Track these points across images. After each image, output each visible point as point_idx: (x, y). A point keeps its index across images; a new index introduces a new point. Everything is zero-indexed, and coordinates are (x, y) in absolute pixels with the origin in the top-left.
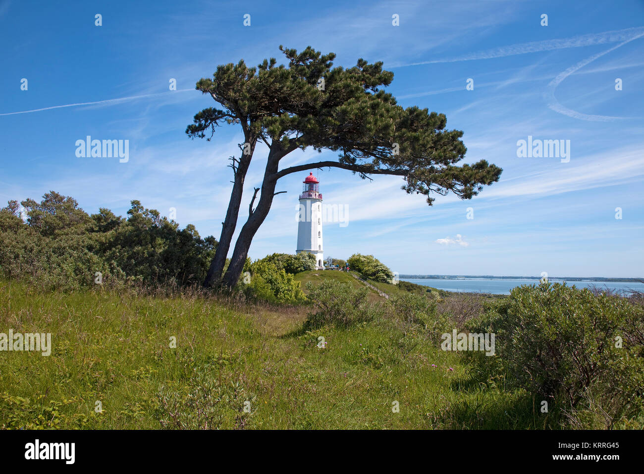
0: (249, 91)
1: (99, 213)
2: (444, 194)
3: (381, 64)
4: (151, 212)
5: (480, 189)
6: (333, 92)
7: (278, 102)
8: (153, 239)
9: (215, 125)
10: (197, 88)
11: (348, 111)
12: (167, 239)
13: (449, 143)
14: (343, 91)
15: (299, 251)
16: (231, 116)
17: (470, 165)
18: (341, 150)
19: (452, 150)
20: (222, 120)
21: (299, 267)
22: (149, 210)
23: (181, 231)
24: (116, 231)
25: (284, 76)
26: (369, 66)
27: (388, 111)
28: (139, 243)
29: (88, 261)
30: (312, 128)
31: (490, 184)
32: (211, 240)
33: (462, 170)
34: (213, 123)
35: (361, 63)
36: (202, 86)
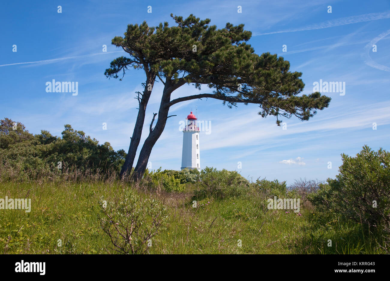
0: (150, 43)
1: (41, 133)
2: (289, 117)
3: (243, 25)
4: (79, 132)
5: (315, 112)
6: (210, 43)
7: (170, 52)
8: (81, 150)
9: (125, 69)
10: (113, 43)
11: (220, 55)
12: (91, 149)
13: (292, 81)
14: (217, 42)
15: (183, 168)
16: (137, 62)
17: (307, 95)
18: (215, 87)
19: (294, 85)
20: (131, 65)
21: (183, 180)
22: (78, 131)
23: (100, 145)
24: (54, 143)
25: (175, 31)
26: (234, 27)
27: (248, 56)
28: (71, 151)
29: (34, 162)
30: (195, 69)
31: (322, 109)
32: (121, 152)
33: (301, 98)
34: (124, 68)
35: (228, 25)
36: (116, 42)
